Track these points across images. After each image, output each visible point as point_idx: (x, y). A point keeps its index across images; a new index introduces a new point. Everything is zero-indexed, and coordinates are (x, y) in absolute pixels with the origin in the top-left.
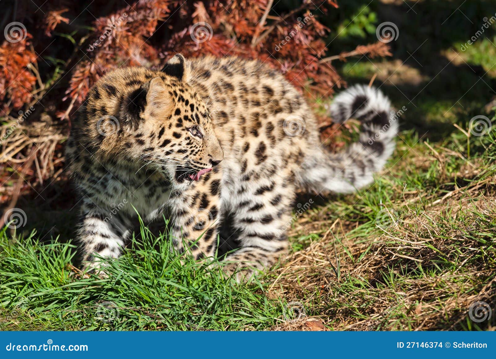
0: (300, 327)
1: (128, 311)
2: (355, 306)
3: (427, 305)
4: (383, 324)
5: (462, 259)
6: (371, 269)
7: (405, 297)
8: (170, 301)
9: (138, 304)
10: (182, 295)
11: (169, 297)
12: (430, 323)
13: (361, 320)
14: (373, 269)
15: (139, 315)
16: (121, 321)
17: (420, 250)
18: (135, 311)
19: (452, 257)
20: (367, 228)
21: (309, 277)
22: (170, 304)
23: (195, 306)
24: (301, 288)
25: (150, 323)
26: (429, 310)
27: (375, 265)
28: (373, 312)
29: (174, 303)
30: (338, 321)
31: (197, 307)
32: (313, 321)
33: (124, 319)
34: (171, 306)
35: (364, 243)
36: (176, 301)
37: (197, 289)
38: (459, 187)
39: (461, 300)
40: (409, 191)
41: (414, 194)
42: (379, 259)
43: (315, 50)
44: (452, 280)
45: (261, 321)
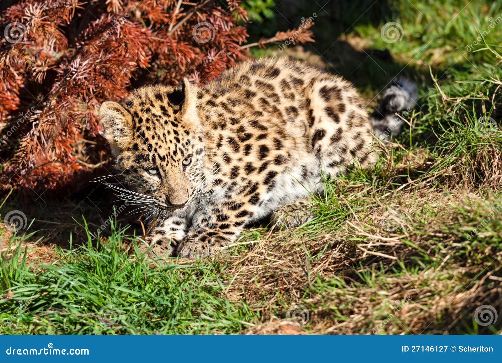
0: (276, 331)
1: (82, 318)
2: (333, 307)
3: (414, 305)
4: (367, 325)
5: (444, 255)
6: (330, 267)
7: (387, 296)
8: (123, 306)
9: (90, 310)
10: (136, 300)
11: (122, 302)
12: (419, 323)
13: (340, 322)
14: (332, 267)
15: (94, 322)
16: (75, 328)
17: (394, 246)
18: (90, 318)
19: (433, 253)
20: (314, 224)
21: (264, 277)
22: (125, 310)
23: (150, 311)
24: (258, 289)
25: (108, 330)
26: (415, 310)
27: (334, 263)
28: (352, 312)
29: (128, 308)
30: (314, 323)
31: (153, 312)
32: (288, 325)
33: (78, 327)
34: (125, 312)
35: (314, 240)
36: (129, 306)
37: (150, 293)
38: (412, 179)
39: (450, 298)
40: (354, 184)
41: (358, 187)
42: (339, 257)
43: (236, 37)
44: (436, 278)
45: (226, 325)
